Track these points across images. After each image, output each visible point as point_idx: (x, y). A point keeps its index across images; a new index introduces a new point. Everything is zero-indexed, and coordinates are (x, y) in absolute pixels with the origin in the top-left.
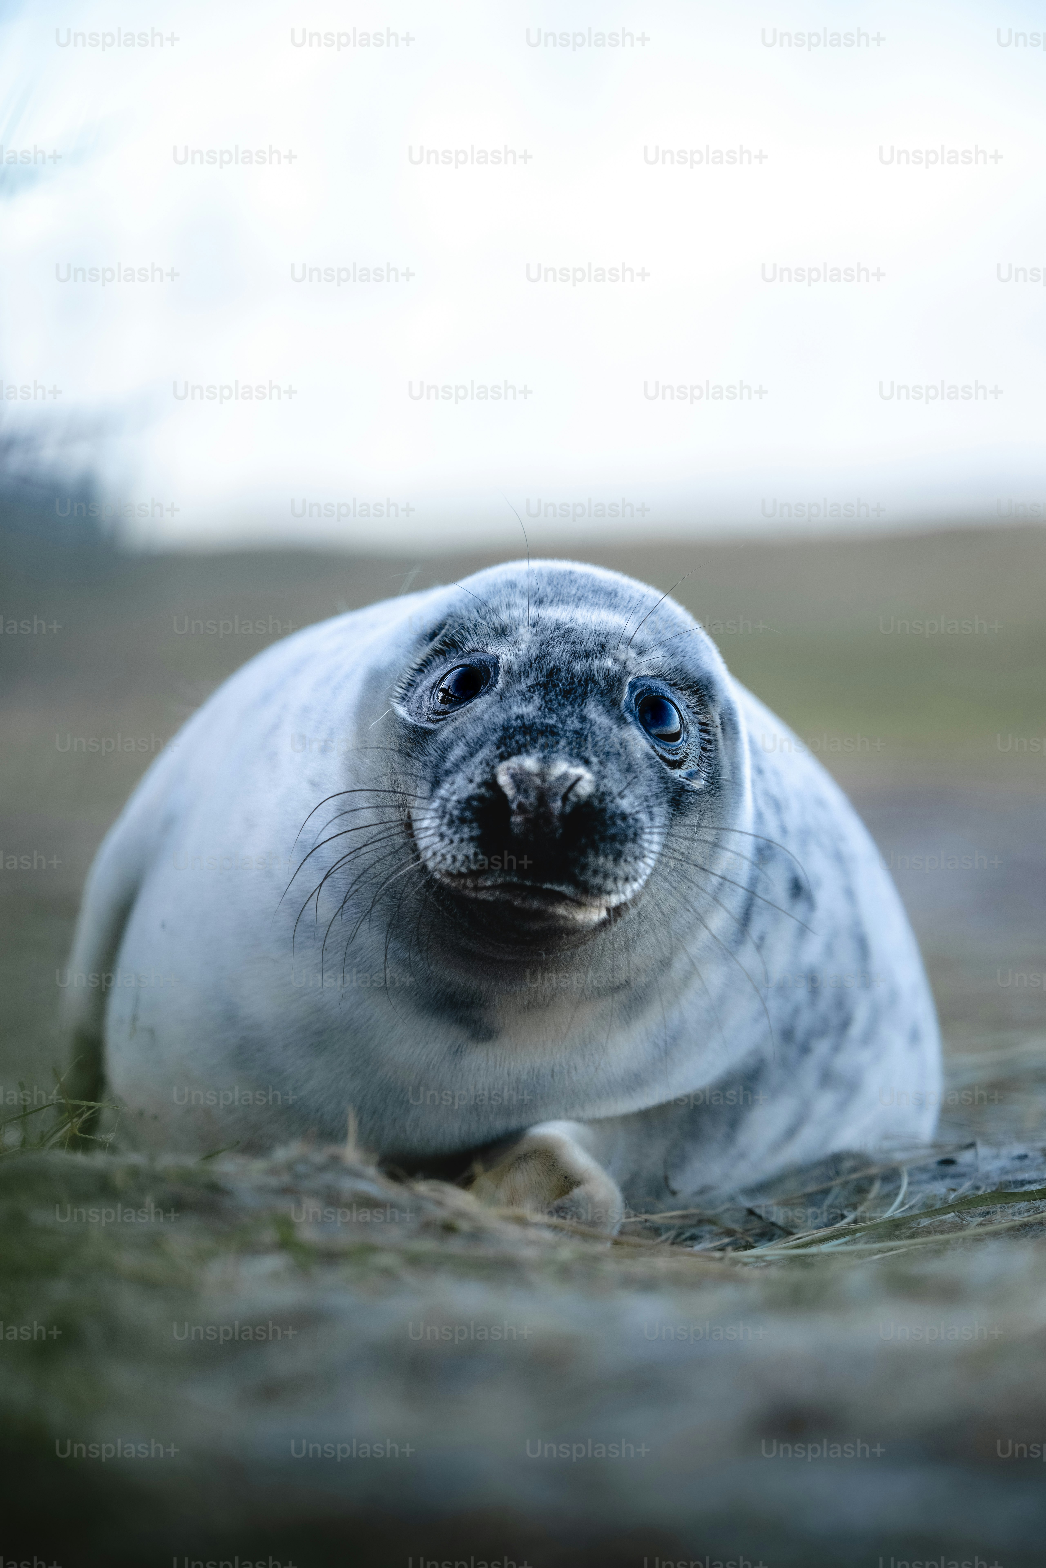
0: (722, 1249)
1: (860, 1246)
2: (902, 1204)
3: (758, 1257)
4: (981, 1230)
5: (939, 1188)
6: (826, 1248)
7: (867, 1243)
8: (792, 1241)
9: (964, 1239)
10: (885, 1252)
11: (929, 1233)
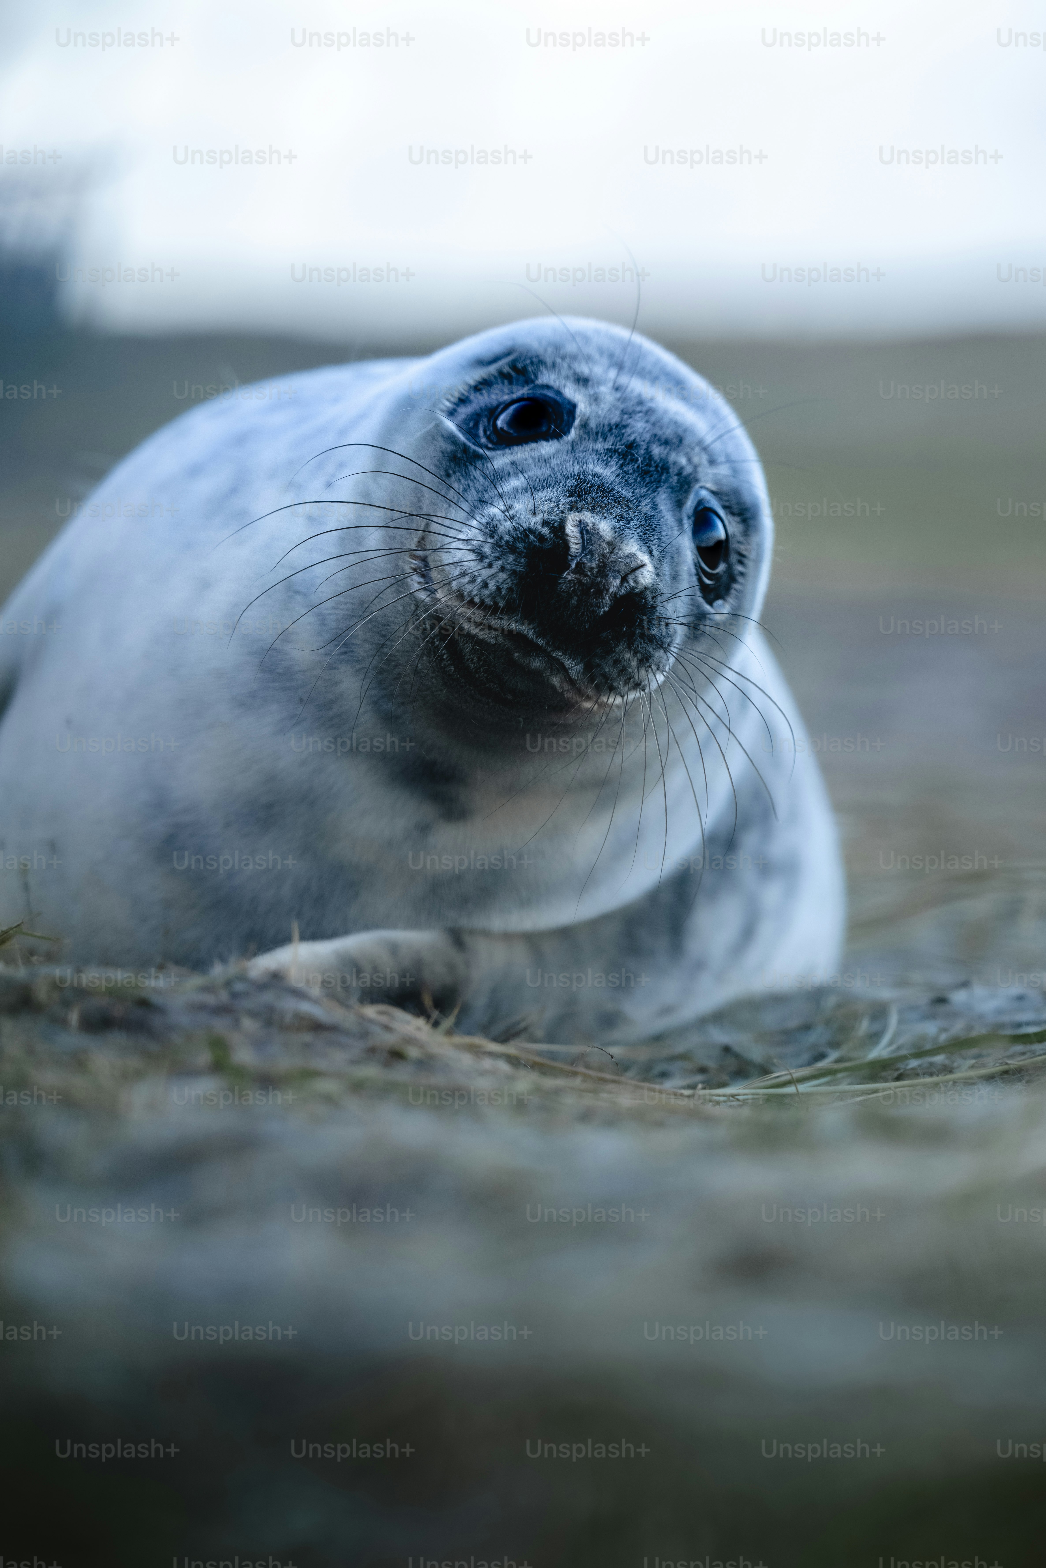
0: (693, 1087)
1: (844, 1087)
2: (891, 1043)
3: (733, 1096)
4: (972, 1073)
5: (930, 1029)
6: (803, 1088)
7: (850, 1084)
8: (769, 1080)
9: (955, 1082)
10: (869, 1094)
11: (917, 1075)
